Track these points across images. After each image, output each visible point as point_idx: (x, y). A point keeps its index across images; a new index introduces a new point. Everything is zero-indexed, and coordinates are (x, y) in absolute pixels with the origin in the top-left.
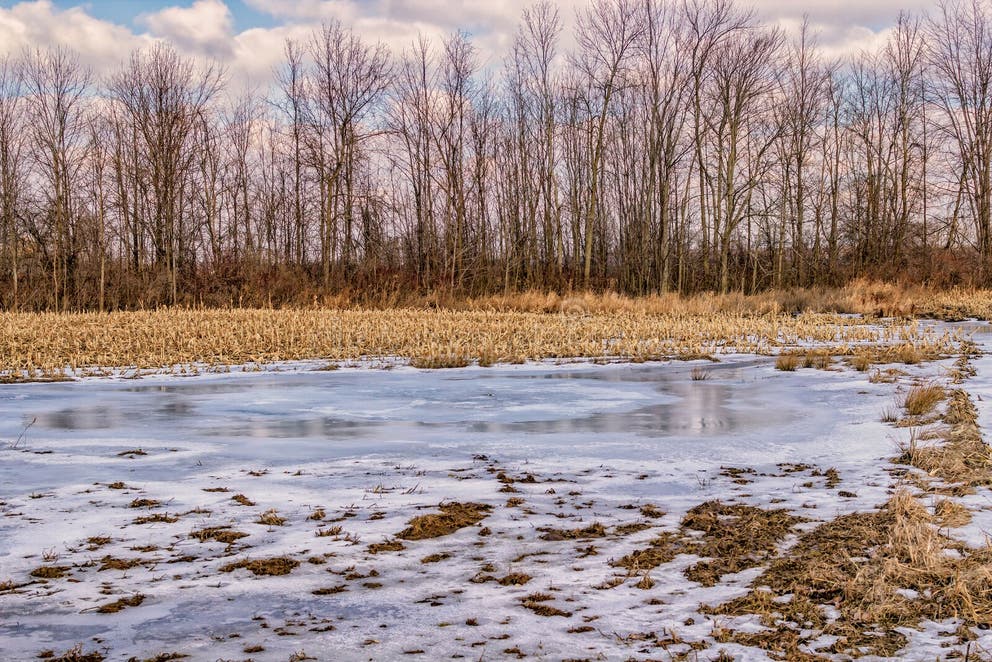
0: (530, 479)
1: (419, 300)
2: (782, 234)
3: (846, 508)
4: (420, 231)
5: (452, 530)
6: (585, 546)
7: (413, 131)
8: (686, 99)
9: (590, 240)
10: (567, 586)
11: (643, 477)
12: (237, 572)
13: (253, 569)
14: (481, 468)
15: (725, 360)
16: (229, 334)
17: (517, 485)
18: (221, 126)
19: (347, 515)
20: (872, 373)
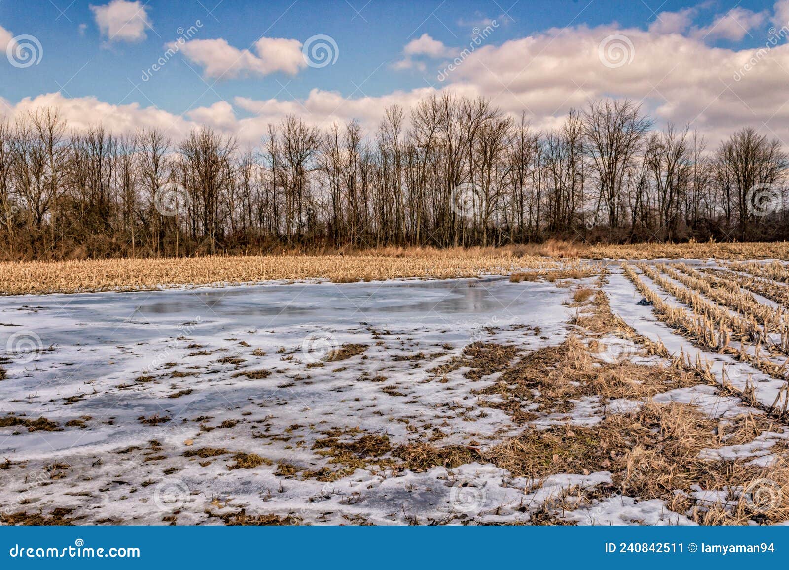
0: (388, 333)
1: (335, 251)
2: (513, 218)
3: (544, 345)
4: (335, 217)
5: (348, 357)
6: (414, 363)
7: (331, 168)
8: (465, 152)
9: (419, 222)
10: (405, 382)
11: (444, 331)
12: (240, 377)
13: (248, 376)
14: (364, 328)
15: (485, 277)
16: (240, 268)
17: (381, 336)
18: (236, 167)
19: (296, 350)
20: (557, 283)
